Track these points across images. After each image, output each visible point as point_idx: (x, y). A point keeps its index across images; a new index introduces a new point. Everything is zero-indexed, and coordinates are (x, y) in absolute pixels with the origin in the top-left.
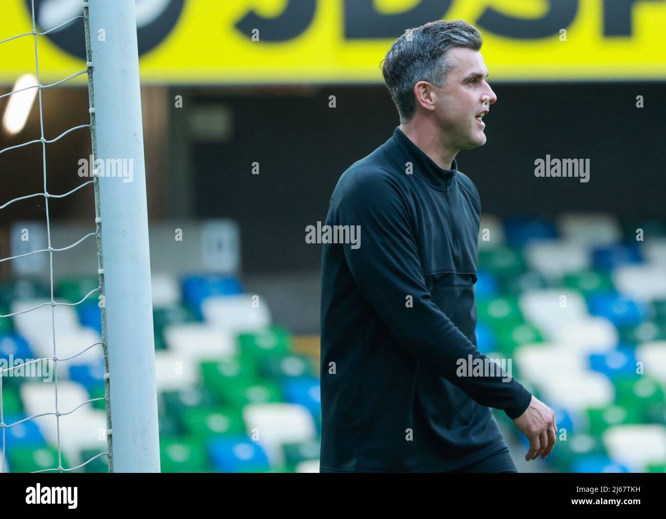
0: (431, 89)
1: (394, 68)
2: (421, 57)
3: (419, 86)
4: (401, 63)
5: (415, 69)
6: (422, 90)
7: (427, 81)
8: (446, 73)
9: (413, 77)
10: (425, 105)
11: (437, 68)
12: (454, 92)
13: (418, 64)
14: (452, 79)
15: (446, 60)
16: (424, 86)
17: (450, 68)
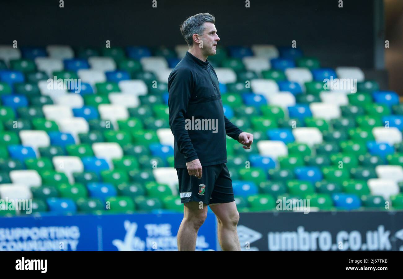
0: (198, 37)
1: (186, 29)
2: (195, 25)
3: (194, 35)
4: (188, 27)
5: (193, 29)
6: (195, 37)
7: (197, 34)
8: (203, 30)
9: (192, 32)
10: (196, 42)
11: (200, 29)
12: (206, 37)
13: (194, 27)
14: (205, 33)
15: (203, 26)
16: (196, 35)
17: (205, 29)
